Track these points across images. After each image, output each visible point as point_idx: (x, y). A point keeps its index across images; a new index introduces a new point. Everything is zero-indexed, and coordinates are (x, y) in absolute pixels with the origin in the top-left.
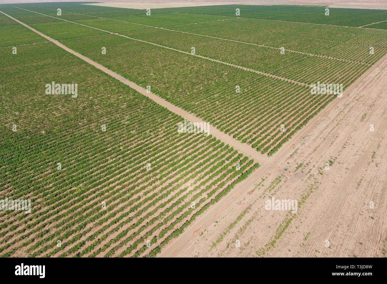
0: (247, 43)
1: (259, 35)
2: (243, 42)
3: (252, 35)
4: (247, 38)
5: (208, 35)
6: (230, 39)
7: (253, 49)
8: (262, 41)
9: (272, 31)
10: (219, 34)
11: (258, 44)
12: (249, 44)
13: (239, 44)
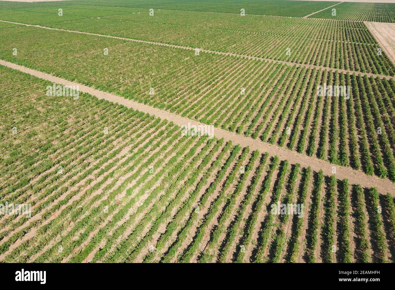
0: (176, 47)
1: (190, 31)
2: (167, 45)
3: (181, 33)
4: (173, 38)
5: (111, 35)
6: (146, 39)
7: (186, 59)
8: (198, 41)
9: (206, 25)
10: (130, 33)
11: (192, 47)
12: (179, 47)
13: (161, 48)
